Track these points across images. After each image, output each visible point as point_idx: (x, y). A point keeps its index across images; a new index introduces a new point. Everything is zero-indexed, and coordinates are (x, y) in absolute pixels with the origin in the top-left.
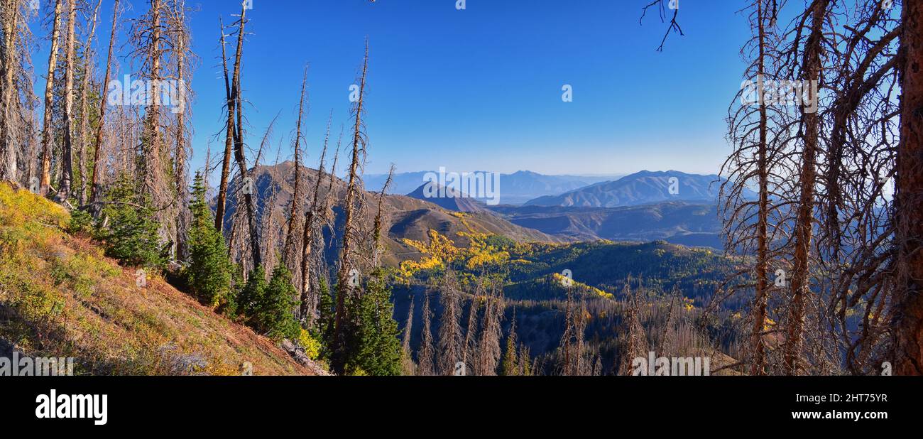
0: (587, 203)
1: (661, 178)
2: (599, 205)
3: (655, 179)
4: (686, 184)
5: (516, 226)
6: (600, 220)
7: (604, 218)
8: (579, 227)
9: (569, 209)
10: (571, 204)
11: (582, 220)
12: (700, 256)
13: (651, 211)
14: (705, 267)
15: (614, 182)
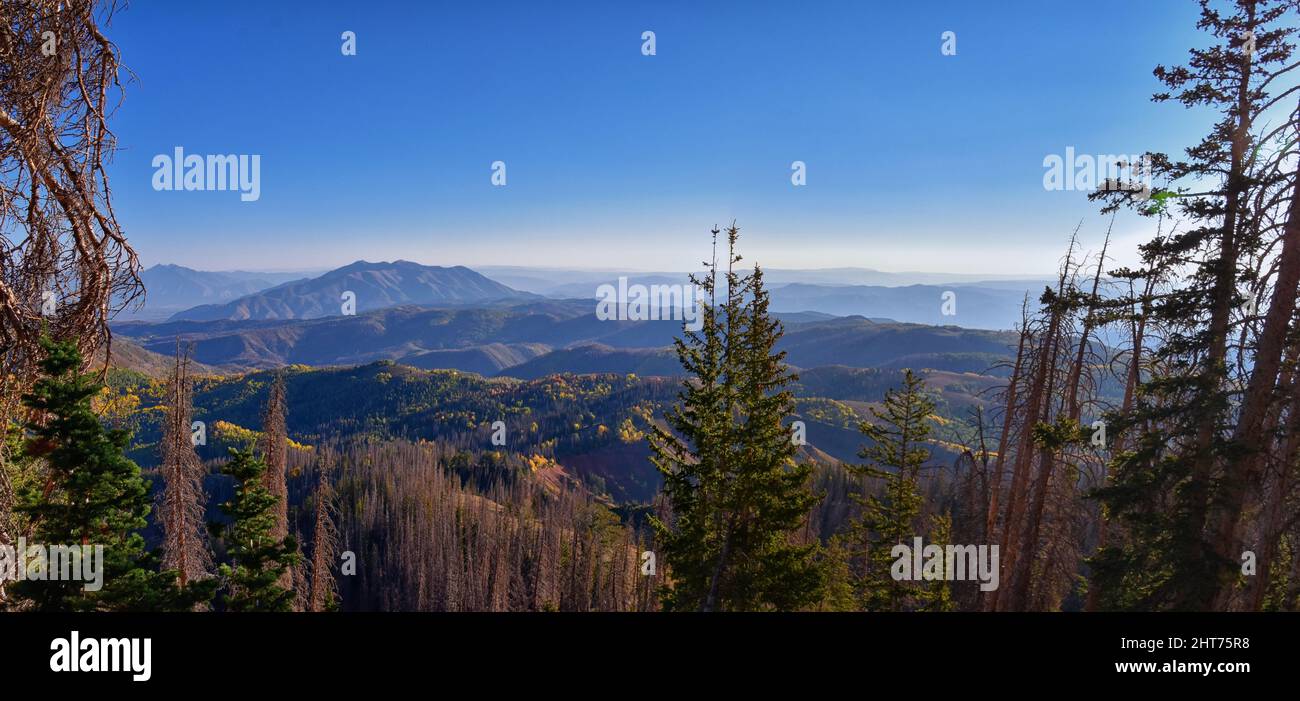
0: (272, 315)
1: (385, 272)
2: (290, 315)
3: (377, 274)
4: (422, 281)
5: (152, 355)
6: (291, 338)
7: (299, 335)
8: (260, 352)
9: (242, 324)
10: (247, 316)
11: (265, 341)
12: (442, 380)
13: (370, 322)
14: (448, 395)
15: (314, 280)
